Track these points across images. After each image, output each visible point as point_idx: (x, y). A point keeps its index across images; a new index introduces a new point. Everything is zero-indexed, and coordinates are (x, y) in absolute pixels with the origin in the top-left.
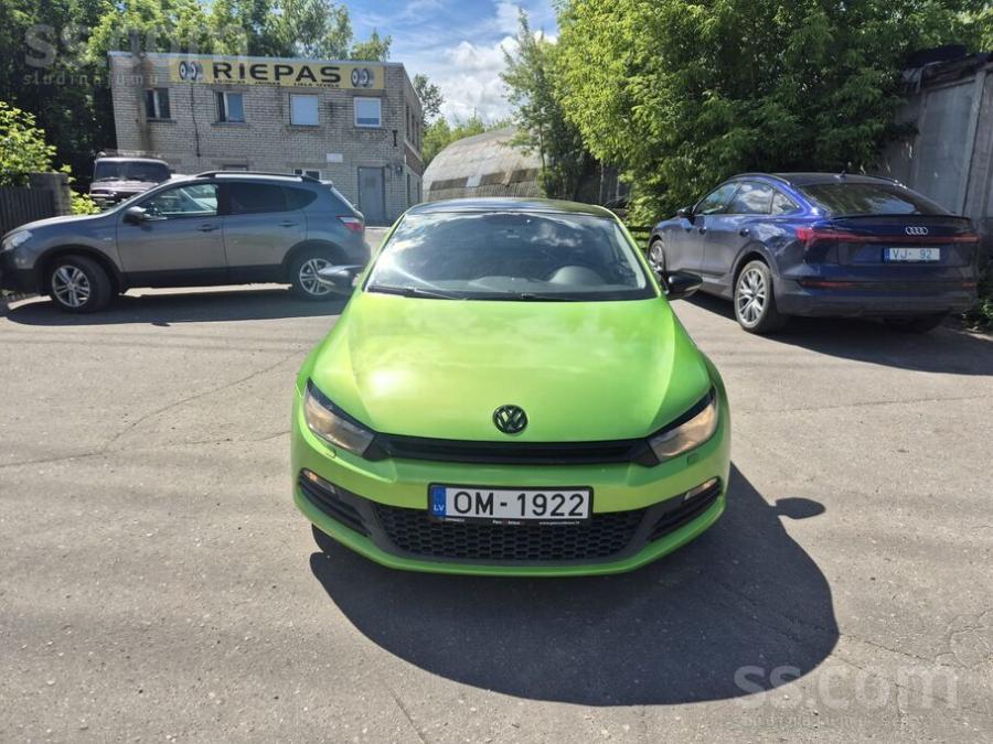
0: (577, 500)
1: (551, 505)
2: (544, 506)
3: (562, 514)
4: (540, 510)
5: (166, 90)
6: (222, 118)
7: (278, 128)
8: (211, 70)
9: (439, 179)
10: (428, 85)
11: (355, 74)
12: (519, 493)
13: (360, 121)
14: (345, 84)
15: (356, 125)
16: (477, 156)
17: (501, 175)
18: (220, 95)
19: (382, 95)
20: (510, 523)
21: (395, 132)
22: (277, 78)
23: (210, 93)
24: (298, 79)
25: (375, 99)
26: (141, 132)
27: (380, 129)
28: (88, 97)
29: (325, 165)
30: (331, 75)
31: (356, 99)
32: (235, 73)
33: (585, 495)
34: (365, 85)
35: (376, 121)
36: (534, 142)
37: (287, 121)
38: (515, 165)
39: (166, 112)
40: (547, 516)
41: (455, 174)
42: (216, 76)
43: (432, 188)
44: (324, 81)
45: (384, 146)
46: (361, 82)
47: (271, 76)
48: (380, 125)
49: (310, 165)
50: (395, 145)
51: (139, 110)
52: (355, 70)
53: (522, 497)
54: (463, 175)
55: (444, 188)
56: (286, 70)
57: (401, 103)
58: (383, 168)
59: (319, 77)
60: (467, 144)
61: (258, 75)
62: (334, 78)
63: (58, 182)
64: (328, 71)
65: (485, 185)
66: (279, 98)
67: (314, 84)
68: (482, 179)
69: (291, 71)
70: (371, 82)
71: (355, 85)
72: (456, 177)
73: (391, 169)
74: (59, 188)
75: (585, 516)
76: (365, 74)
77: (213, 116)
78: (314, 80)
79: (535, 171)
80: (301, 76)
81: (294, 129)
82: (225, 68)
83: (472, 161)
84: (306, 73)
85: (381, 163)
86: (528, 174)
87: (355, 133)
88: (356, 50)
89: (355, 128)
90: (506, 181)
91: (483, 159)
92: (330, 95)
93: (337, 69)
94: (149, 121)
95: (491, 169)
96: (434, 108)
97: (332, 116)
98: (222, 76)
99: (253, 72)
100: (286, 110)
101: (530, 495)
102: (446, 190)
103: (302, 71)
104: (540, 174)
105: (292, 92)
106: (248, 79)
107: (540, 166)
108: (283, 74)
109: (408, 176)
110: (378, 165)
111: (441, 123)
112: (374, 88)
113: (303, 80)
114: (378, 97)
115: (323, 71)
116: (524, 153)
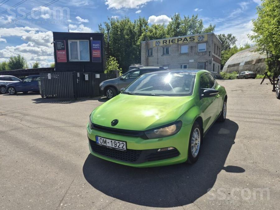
0: (123, 144)
1: (118, 145)
2: (116, 144)
3: (120, 148)
4: (115, 146)
5: (152, 49)
6: (164, 54)
7: (177, 55)
8: (162, 42)
9: (231, 64)
10: (232, 36)
11: (199, 37)
12: (111, 140)
13: (199, 50)
14: (196, 41)
15: (198, 51)
16: (244, 56)
17: (252, 61)
18: (164, 48)
19: (206, 42)
20: (110, 148)
21: (210, 52)
22: (178, 42)
23: (162, 48)
24: (183, 41)
25: (204, 44)
26: (146, 59)
27: (205, 52)
28: (138, 52)
29: (188, 63)
30: (192, 39)
31: (199, 44)
32: (168, 42)
33: (125, 143)
34: (201, 40)
35: (204, 49)
36: (264, 49)
37: (179, 53)
38: (257, 57)
39: (152, 54)
40: (117, 147)
41: (236, 62)
42: (163, 44)
43: (228, 67)
44: (190, 41)
45: (207, 56)
46: (200, 39)
47: (176, 42)
48: (205, 51)
49: (184, 63)
50: (210, 56)
51: (146, 54)
52: (199, 36)
53: (111, 141)
54: (238, 62)
55: (232, 67)
56: (180, 39)
57: (212, 44)
58: (205, 63)
59: (189, 40)
60: (241, 53)
61: (173, 42)
62: (193, 39)
63: (117, 72)
64: (191, 38)
65: (246, 65)
66: (178, 47)
67: (187, 42)
68: (245, 63)
69: (181, 39)
70: (203, 39)
71: (199, 41)
72: (236, 63)
73: (208, 62)
74: (117, 73)
75: (125, 149)
76: (202, 37)
77: (162, 53)
78: (187, 41)
79: (265, 59)
80: (184, 40)
81: (181, 54)
82: (165, 41)
83: (242, 58)
84: (185, 39)
85: (205, 61)
86: (262, 60)
87: (198, 54)
88: (204, 31)
89: (198, 52)
90: (254, 63)
91: (246, 57)
92: (192, 44)
93: (194, 37)
94: (148, 56)
95: (249, 59)
96: (234, 43)
97: (192, 50)
98: (165, 43)
99: (172, 41)
100: (179, 50)
101: (113, 141)
102: (232, 68)
103: (184, 39)
104: (266, 60)
105: (181, 45)
106: (171, 43)
107: (266, 57)
108: (180, 41)
109: (214, 64)
110: (203, 62)
111: (235, 47)
112: (204, 40)
113: (185, 41)
114: (205, 43)
115: (190, 38)
116: (260, 54)
